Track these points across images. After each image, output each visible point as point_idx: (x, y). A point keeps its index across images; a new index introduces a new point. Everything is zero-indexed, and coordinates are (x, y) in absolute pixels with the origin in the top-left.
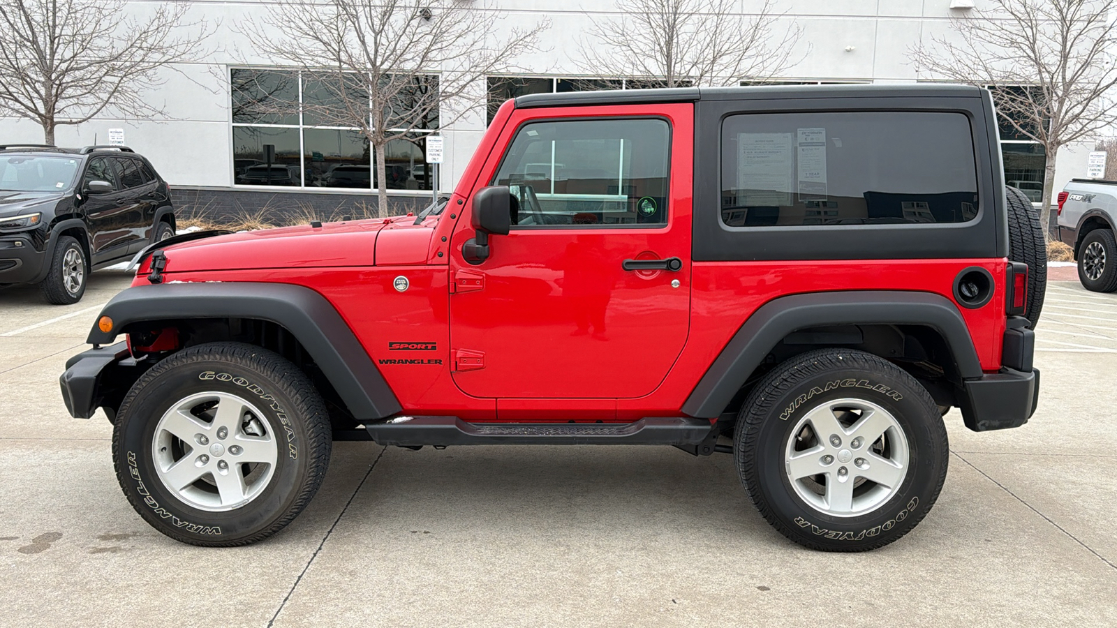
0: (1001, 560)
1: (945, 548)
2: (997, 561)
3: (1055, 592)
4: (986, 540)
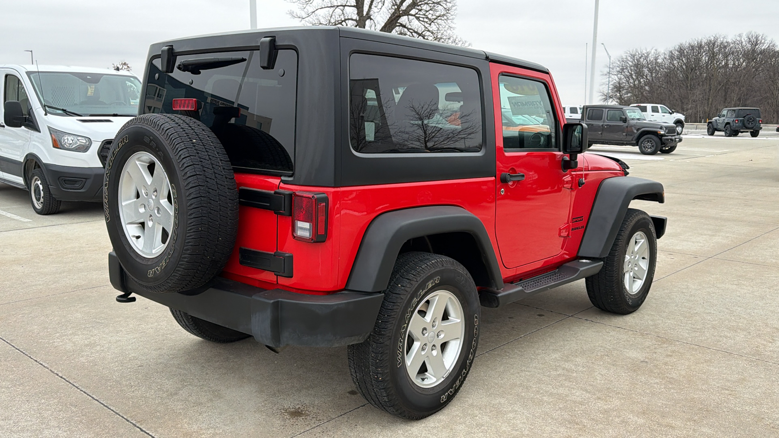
0: (130, 356)
1: (166, 353)
2: (133, 355)
3: (98, 348)
4: (142, 366)
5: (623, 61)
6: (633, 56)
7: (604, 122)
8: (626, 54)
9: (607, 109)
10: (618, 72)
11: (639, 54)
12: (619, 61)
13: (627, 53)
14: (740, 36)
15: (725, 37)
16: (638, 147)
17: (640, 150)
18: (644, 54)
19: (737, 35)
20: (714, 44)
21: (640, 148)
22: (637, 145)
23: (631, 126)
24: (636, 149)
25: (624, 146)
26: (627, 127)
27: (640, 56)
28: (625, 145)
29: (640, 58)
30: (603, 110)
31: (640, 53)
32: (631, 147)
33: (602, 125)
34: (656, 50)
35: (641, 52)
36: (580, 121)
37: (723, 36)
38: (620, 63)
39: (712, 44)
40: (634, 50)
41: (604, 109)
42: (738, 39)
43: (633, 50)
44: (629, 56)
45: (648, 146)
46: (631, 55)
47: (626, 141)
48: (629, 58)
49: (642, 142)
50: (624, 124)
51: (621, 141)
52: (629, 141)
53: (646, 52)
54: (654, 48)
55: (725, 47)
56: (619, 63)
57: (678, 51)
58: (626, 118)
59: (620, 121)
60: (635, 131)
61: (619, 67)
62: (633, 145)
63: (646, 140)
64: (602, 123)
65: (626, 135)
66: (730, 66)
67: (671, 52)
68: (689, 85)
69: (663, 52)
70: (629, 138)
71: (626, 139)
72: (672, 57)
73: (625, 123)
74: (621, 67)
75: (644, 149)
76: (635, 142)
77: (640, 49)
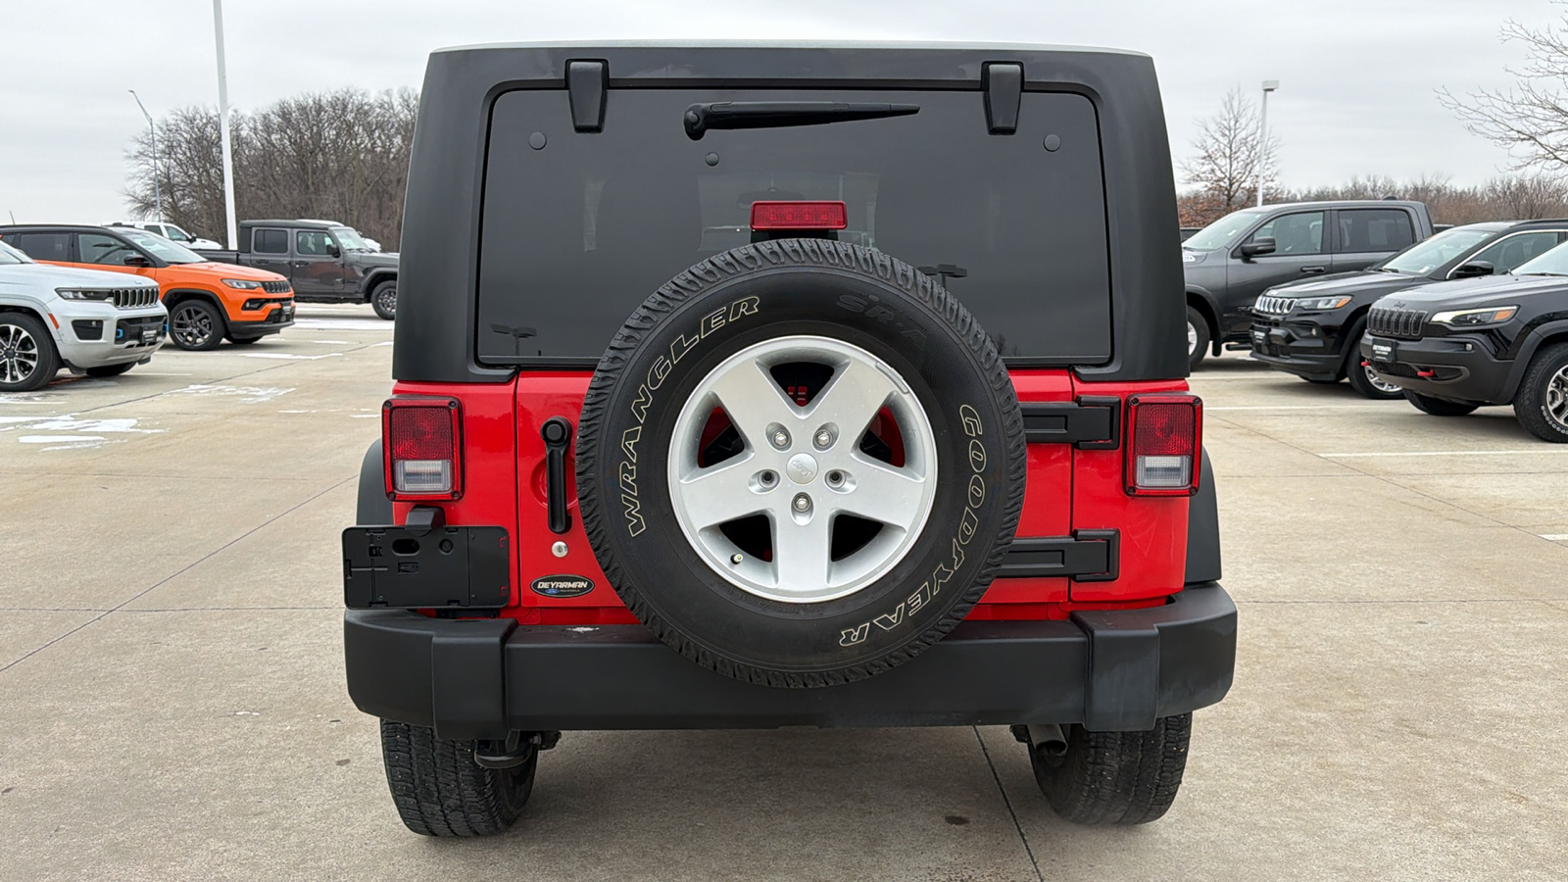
5: (170, 131)
6: (191, 121)
7: (292, 256)
8: (175, 117)
9: (296, 230)
10: (163, 152)
11: (202, 118)
12: (161, 129)
13: (177, 114)
14: (388, 93)
15: (364, 94)
16: (370, 305)
17: (376, 311)
18: (211, 118)
19: (383, 91)
20: (345, 107)
21: (376, 307)
22: (368, 301)
23: (351, 265)
24: (368, 308)
25: (338, 305)
26: (343, 265)
27: (204, 121)
28: (342, 303)
29: (206, 125)
30: (286, 232)
31: (203, 115)
32: (354, 305)
33: (290, 263)
34: (236, 112)
35: (206, 114)
36: (238, 255)
37: (361, 92)
38: (165, 134)
39: (341, 105)
40: (191, 109)
41: (288, 230)
42: (386, 99)
43: (188, 108)
44: (182, 121)
45: (392, 302)
46: (185, 117)
47: (344, 294)
48: (182, 125)
49: (379, 295)
50: (335, 259)
51: (334, 293)
52: (350, 294)
53: (216, 113)
54: (232, 108)
55: (366, 113)
56: (161, 133)
57: (279, 116)
58: (338, 249)
59: (328, 253)
60: (361, 275)
61: (163, 143)
62: (358, 302)
63: (386, 291)
64: (289, 259)
65: (343, 282)
66: (378, 149)
67: (265, 117)
68: (310, 183)
69: (249, 114)
70: (350, 289)
71: (345, 291)
72: (268, 128)
73: (337, 257)
74: (166, 143)
75: (383, 309)
76: (362, 296)
77: (204, 108)
